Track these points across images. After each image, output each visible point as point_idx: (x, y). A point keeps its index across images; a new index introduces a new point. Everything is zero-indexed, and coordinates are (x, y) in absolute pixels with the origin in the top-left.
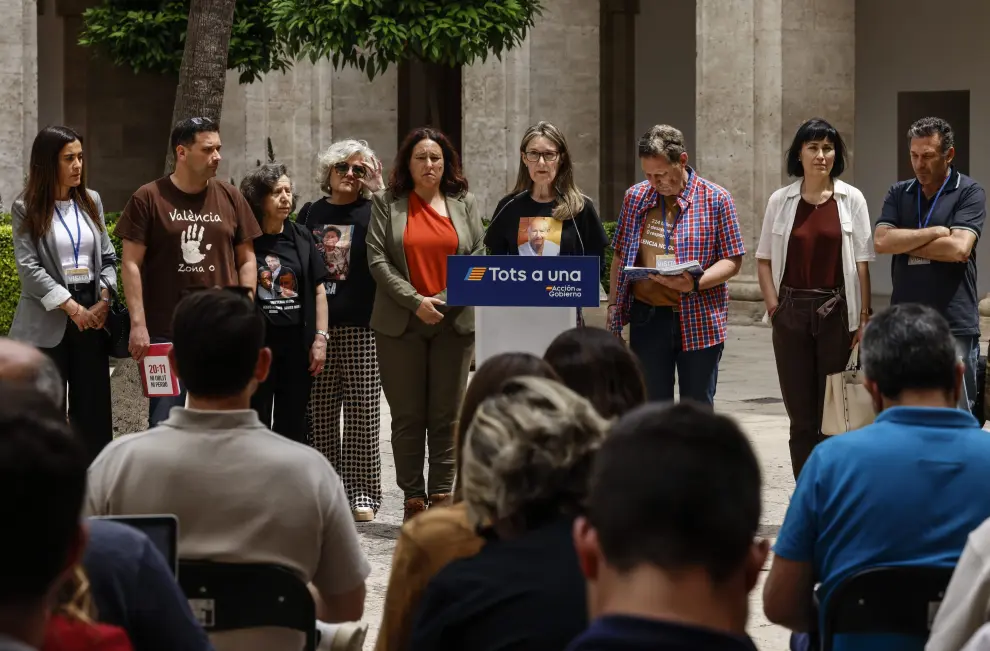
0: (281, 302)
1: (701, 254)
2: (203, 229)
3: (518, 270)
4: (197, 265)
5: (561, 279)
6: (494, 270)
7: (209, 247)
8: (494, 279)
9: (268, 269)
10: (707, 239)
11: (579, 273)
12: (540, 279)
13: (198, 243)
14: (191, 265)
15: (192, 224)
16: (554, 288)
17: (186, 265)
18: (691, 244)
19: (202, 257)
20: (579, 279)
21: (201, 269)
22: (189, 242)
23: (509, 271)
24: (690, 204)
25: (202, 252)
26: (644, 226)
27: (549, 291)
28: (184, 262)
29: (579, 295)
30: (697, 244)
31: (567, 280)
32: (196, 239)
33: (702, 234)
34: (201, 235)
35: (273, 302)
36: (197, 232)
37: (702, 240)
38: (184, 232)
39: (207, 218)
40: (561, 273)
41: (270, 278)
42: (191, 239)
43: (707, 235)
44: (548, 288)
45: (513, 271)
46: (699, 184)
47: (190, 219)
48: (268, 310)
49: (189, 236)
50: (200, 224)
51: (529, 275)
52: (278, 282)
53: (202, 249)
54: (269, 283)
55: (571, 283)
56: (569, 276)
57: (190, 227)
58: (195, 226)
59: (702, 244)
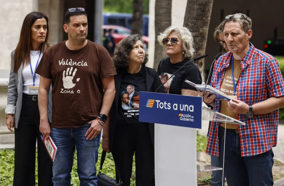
0: (135, 111)
1: (254, 96)
2: (76, 70)
3: (167, 103)
4: (71, 90)
5: (185, 110)
6: (158, 101)
7: (78, 80)
8: (158, 107)
9: (127, 93)
10: (257, 87)
11: (193, 106)
12: (176, 109)
13: (72, 78)
14: (66, 89)
15: (70, 67)
16: (182, 115)
17: (65, 89)
18: (248, 90)
19: (73, 85)
20: (192, 111)
21: (72, 92)
22: (67, 77)
23: (163, 103)
24: (248, 65)
25: (74, 83)
26: (223, 80)
27: (180, 116)
28: (63, 88)
29: (192, 120)
30: (251, 90)
31: (188, 111)
32: (71, 75)
33: (254, 84)
34: (74, 74)
35: (129, 111)
36: (72, 72)
37: (254, 87)
38: (64, 71)
39: (80, 64)
40: (186, 106)
41: (128, 98)
42: (68, 75)
43: (257, 84)
44: (180, 115)
45: (165, 103)
46: (255, 53)
47: (70, 64)
48: (126, 115)
49: (67, 74)
50: (75, 67)
51: (172, 106)
52: (133, 100)
53: (74, 81)
54: (127, 101)
55: (189, 113)
56: (189, 109)
57: (68, 69)
58: (72, 68)
59: (254, 90)
